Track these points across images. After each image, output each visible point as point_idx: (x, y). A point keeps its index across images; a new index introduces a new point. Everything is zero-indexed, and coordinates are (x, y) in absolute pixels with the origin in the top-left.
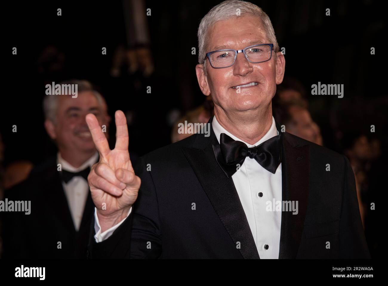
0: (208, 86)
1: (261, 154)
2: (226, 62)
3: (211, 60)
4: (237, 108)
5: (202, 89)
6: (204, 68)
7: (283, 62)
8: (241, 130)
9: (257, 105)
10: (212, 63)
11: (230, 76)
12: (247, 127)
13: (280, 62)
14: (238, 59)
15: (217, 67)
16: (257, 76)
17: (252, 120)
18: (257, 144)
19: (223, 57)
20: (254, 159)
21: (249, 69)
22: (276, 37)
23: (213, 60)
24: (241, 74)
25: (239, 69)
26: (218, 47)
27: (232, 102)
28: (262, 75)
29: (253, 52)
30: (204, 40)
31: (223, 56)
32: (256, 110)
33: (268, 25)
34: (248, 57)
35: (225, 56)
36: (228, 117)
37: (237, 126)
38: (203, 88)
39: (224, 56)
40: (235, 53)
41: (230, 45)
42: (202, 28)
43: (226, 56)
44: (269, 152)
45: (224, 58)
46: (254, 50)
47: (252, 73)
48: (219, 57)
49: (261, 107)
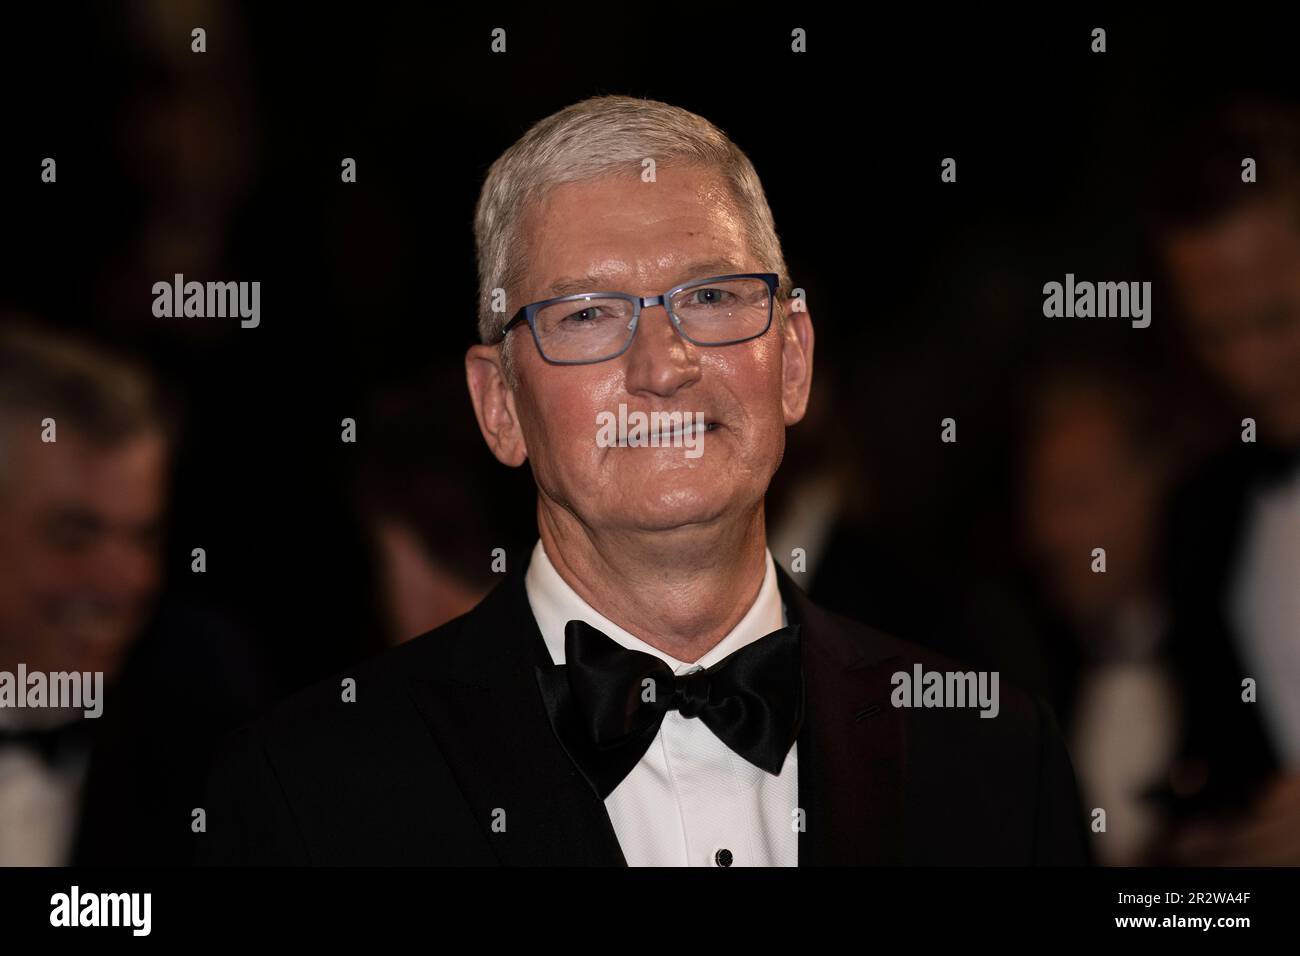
0: (517, 431)
1: (724, 702)
2: (597, 340)
3: (539, 333)
4: (642, 519)
5: (490, 440)
6: (506, 358)
7: (807, 338)
8: (652, 605)
9: (717, 507)
10: (542, 341)
11: (615, 395)
12: (675, 593)
13: (795, 338)
14: (645, 330)
15: (561, 358)
16: (714, 399)
17: (693, 561)
18: (709, 661)
19: (583, 318)
20: (696, 721)
21: (689, 369)
22: (780, 240)
23: (544, 330)
24: (659, 391)
25: (650, 367)
26: (568, 281)
27: (620, 496)
28: (731, 395)
29: (701, 302)
30: (503, 253)
31: (582, 315)
32: (715, 524)
33: (751, 197)
34: (683, 321)
35: (591, 316)
36: (601, 555)
37: (637, 588)
38: (496, 436)
39: (587, 317)
40: (631, 308)
41: (613, 276)
42: (496, 203)
43: (594, 317)
44: (756, 695)
45: (587, 325)
46: (702, 293)
47: (694, 387)
48: (568, 323)
49: (731, 513)
